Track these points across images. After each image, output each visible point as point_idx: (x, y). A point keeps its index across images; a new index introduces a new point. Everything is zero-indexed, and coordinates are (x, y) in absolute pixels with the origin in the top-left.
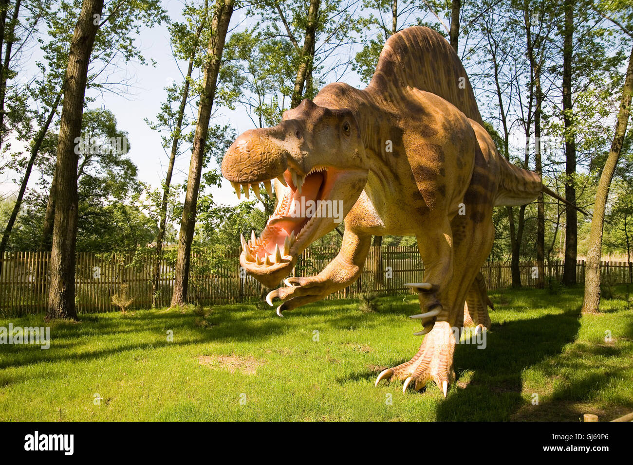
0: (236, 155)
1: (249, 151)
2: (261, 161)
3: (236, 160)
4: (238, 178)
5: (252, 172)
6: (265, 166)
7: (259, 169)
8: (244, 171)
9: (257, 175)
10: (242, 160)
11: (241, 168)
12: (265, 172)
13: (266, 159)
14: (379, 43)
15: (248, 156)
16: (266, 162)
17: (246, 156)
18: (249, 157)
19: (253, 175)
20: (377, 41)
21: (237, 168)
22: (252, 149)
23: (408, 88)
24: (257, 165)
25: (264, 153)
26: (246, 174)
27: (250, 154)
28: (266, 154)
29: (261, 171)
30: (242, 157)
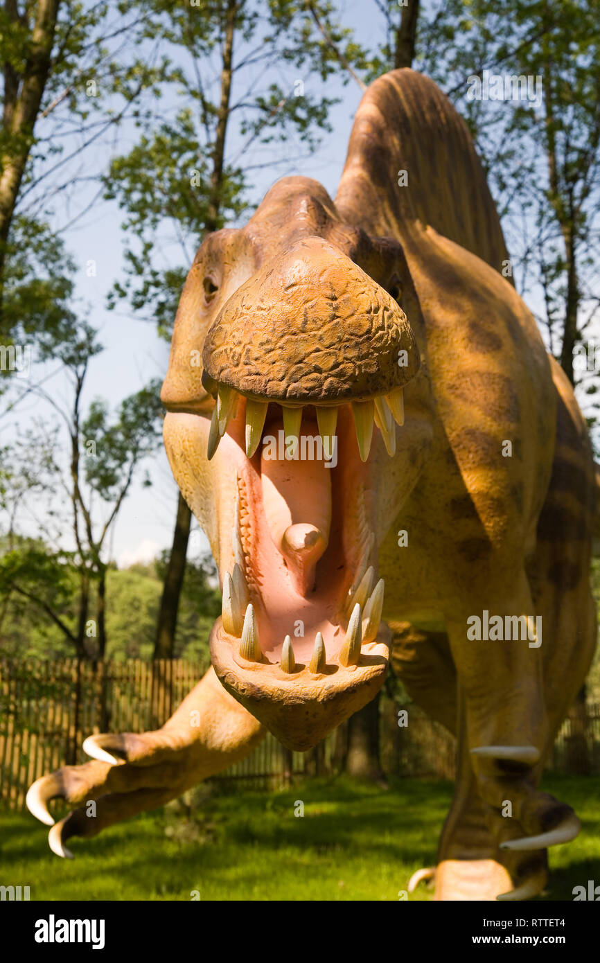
0: (288, 308)
1: (334, 299)
2: (369, 331)
3: (288, 323)
4: (284, 384)
5: (336, 365)
6: (377, 350)
7: (360, 358)
8: (312, 360)
9: (352, 377)
10: (308, 327)
11: (303, 349)
12: (374, 369)
13: (382, 328)
14: (184, 134)
15: (330, 311)
16: (381, 337)
17: (326, 313)
18: (334, 317)
19: (339, 375)
20: (177, 128)
21: (290, 350)
22: (344, 292)
23: (418, 225)
24: (357, 344)
25: (376, 310)
26: (317, 370)
27: (336, 309)
28: (380, 312)
29: (367, 365)
30: (310, 316)
